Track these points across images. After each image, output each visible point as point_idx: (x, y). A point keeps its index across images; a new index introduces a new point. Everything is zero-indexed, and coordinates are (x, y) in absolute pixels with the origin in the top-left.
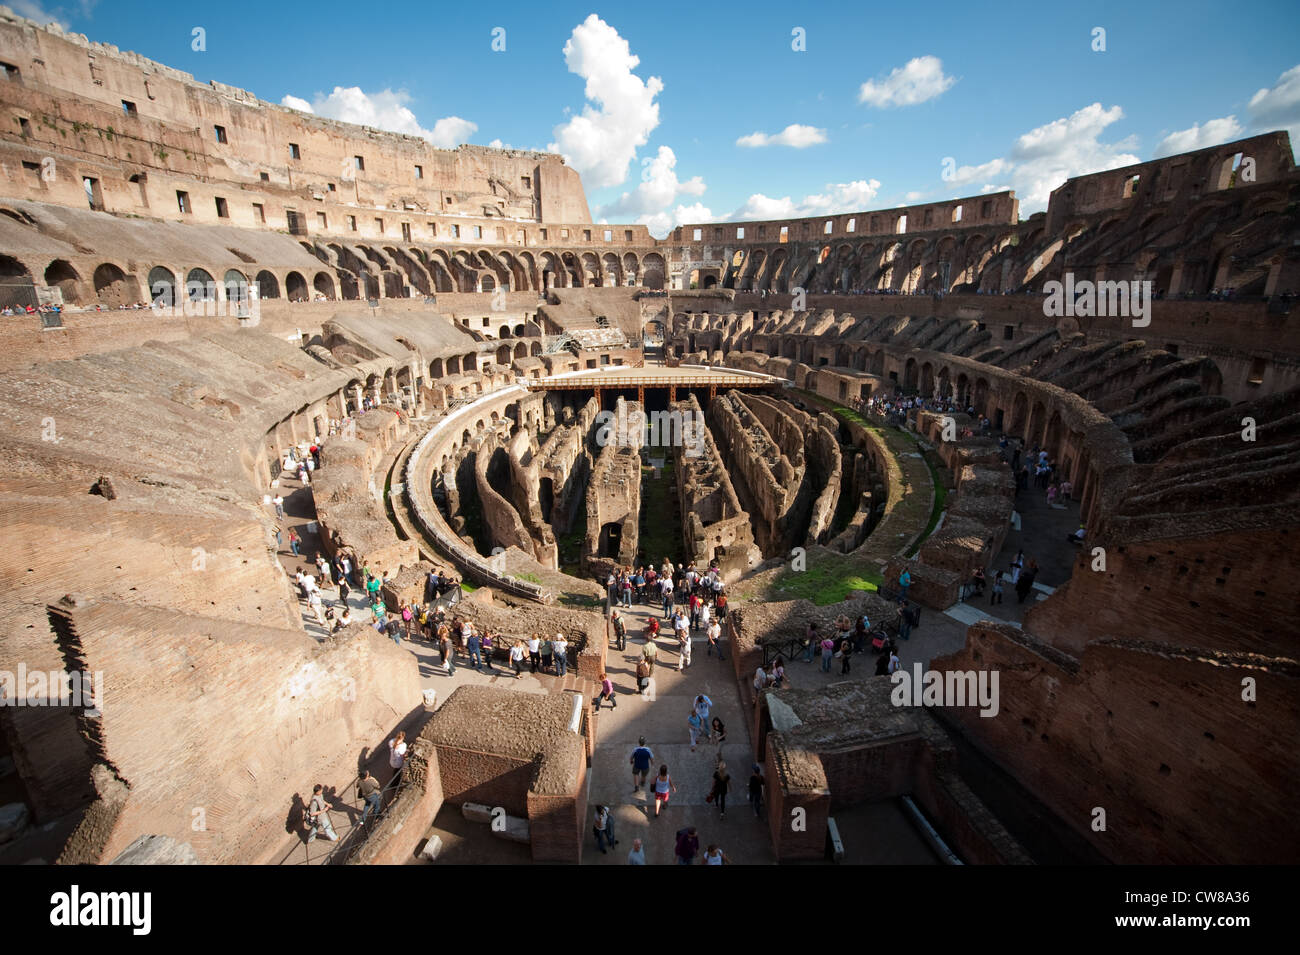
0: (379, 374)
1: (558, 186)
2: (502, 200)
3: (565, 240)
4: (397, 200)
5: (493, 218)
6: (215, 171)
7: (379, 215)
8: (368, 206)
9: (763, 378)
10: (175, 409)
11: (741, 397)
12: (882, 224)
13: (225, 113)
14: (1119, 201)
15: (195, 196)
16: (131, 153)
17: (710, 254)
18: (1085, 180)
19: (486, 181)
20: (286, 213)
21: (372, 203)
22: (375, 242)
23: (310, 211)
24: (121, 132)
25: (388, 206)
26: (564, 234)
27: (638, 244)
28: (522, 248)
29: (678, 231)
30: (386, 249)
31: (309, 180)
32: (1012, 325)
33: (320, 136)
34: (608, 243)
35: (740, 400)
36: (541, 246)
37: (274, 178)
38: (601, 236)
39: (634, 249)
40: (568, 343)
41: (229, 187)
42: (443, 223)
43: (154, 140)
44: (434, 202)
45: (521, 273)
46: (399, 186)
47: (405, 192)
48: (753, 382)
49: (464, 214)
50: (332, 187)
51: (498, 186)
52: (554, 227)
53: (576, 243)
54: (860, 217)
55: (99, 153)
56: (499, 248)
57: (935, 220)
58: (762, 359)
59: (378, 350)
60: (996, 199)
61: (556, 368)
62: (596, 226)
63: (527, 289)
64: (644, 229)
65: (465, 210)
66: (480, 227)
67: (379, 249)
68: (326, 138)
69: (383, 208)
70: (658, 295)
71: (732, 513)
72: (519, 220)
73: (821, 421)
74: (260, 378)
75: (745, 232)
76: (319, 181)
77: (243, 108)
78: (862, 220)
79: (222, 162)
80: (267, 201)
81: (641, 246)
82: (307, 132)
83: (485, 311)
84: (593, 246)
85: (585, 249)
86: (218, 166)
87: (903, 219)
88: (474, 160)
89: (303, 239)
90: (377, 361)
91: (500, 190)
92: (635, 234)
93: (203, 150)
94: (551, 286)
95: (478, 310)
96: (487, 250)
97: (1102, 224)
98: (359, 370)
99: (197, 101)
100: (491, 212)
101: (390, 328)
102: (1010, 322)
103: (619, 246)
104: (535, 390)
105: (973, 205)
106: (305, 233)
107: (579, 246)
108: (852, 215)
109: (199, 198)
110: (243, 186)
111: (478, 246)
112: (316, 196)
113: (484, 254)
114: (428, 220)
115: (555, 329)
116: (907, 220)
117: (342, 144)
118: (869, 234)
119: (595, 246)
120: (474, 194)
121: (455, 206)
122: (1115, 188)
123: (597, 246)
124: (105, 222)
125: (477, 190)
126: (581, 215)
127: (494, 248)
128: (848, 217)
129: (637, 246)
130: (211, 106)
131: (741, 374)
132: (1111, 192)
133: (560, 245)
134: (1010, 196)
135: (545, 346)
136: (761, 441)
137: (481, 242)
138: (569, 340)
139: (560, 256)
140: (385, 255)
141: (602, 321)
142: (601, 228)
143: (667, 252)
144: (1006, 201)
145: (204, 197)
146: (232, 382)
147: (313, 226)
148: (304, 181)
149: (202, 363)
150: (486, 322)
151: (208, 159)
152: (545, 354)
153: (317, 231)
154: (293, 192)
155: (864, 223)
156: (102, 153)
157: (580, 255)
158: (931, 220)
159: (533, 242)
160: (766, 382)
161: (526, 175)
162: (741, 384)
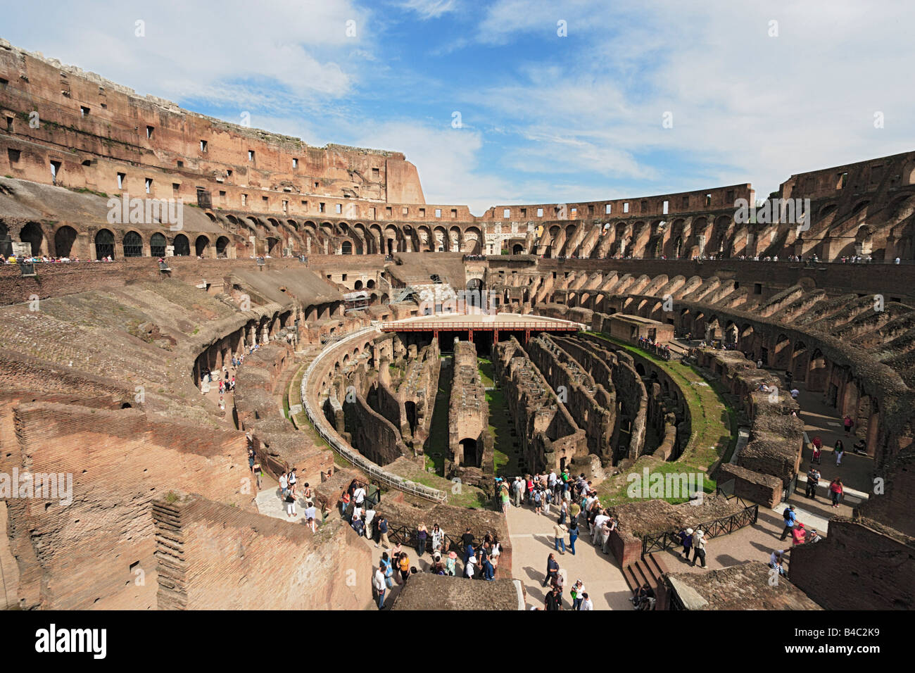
0: (269, 316)
1: (400, 176)
2: (358, 185)
3: (405, 215)
4: (278, 184)
5: (350, 199)
6: (146, 159)
7: (265, 194)
8: (257, 188)
9: (568, 324)
10: (134, 341)
11: (551, 338)
12: (649, 207)
13: (155, 117)
14: (833, 192)
15: (131, 177)
16: (86, 144)
17: (517, 227)
18: (806, 177)
19: (346, 170)
20: (196, 192)
21: (259, 185)
22: (261, 215)
23: (214, 190)
24: (80, 129)
25: (271, 188)
26: (405, 211)
27: (462, 220)
28: (372, 222)
29: (493, 210)
30: (269, 220)
31: (213, 168)
32: (760, 283)
33: (225, 136)
34: (437, 218)
35: (551, 340)
36: (387, 220)
37: (189, 165)
38: (433, 213)
39: (458, 223)
40: (410, 295)
41: (155, 171)
42: (313, 201)
43: (103, 135)
44: (306, 185)
45: (371, 241)
46: (280, 173)
47: (284, 177)
48: (558, 326)
49: (327, 195)
50: (230, 172)
51: (354, 175)
52: (398, 206)
53: (414, 218)
54: (633, 202)
55: (62, 143)
56: (355, 221)
57: (690, 204)
58: (562, 308)
59: (267, 297)
60: (737, 190)
61: (401, 314)
62: (429, 206)
63: (377, 253)
64: (466, 209)
65: (328, 192)
66: (341, 205)
67: (264, 219)
68: (228, 136)
69: (268, 189)
70: (479, 259)
71: (573, 431)
72: (370, 201)
73: (620, 357)
74: (185, 317)
75: (544, 211)
76: (220, 168)
77: (169, 115)
78: (634, 205)
79: (151, 152)
80: (183, 183)
81: (464, 221)
82: (214, 132)
83: (345, 269)
84: (426, 221)
85: (421, 223)
86: (147, 155)
87: (666, 204)
88: (337, 155)
89: (208, 211)
90: (268, 306)
91: (356, 178)
92: (459, 212)
93: (138, 144)
94: (395, 251)
95: (339, 267)
96: (346, 222)
97: (821, 209)
98: (255, 313)
99: (136, 108)
100: (349, 194)
101: (276, 281)
102: (759, 281)
103: (446, 221)
104: (386, 331)
105: (720, 193)
106: (210, 206)
107: (416, 221)
108: (627, 200)
109: (134, 179)
110: (165, 170)
111: (339, 220)
112: (217, 179)
113: (344, 226)
114: (302, 199)
115: (399, 284)
116: (669, 205)
117: (240, 141)
118: (639, 215)
119: (428, 221)
120: (336, 180)
121: (321, 189)
122: (829, 183)
123: (430, 220)
124: (64, 195)
125: (338, 178)
126: (417, 197)
127: (351, 221)
128: (623, 202)
129: (460, 221)
130: (146, 112)
131: (548, 320)
132: (825, 186)
133: (402, 219)
134: (748, 187)
135: (391, 296)
136: (578, 373)
137: (342, 216)
138: (411, 292)
139: (401, 228)
140: (269, 224)
141: (435, 278)
142: (433, 208)
143: (483, 226)
144: (745, 191)
145: (137, 178)
146: (166, 320)
147: (216, 201)
148: (210, 167)
149: (144, 305)
150: (344, 277)
151: (141, 150)
152: (392, 302)
153: (219, 205)
154: (202, 176)
155: (636, 206)
156: (64, 143)
157: (416, 228)
158: (688, 205)
159: (380, 217)
160: (569, 326)
161: (376, 167)
162: (550, 328)
